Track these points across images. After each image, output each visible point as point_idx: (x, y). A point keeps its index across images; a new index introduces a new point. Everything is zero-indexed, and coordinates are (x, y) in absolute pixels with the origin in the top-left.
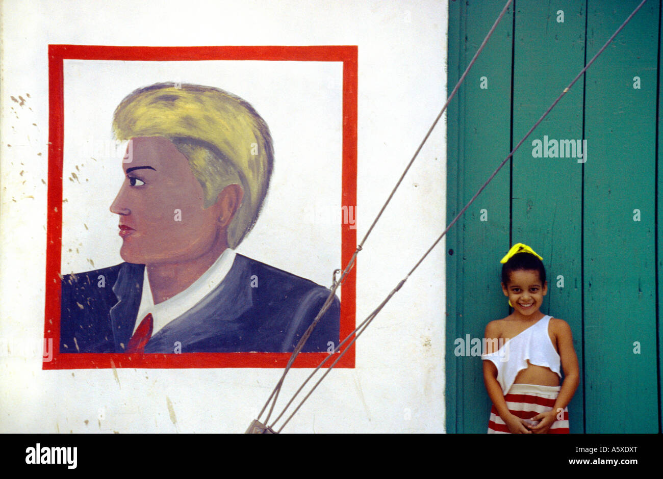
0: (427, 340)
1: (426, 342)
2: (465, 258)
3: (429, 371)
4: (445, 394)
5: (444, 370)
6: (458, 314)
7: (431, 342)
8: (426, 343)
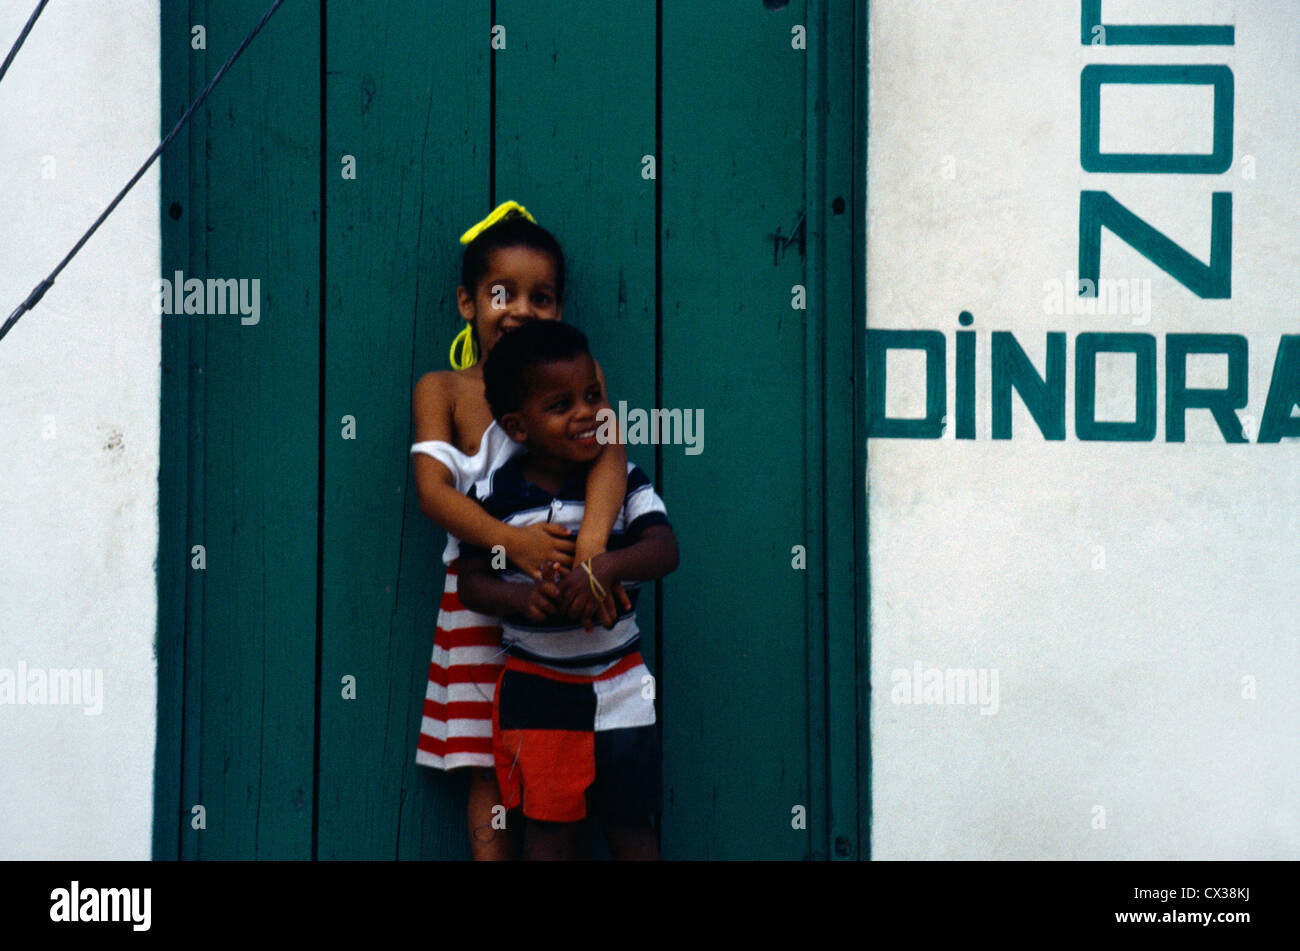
0: (113, 435)
1: (111, 439)
2: (212, 226)
3: (118, 513)
4: (155, 567)
5: (156, 508)
6: (193, 367)
7: (122, 439)
8: (111, 442)
